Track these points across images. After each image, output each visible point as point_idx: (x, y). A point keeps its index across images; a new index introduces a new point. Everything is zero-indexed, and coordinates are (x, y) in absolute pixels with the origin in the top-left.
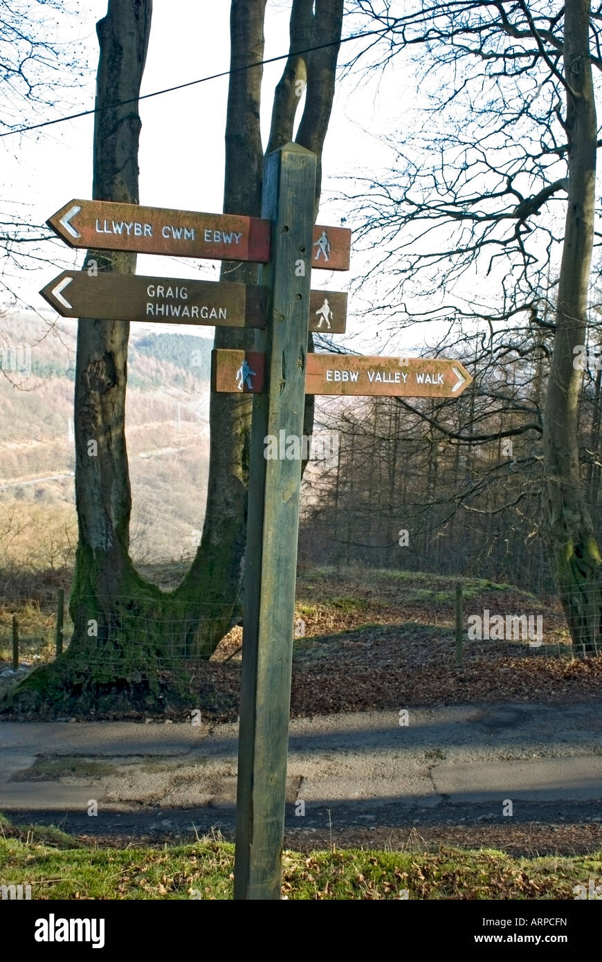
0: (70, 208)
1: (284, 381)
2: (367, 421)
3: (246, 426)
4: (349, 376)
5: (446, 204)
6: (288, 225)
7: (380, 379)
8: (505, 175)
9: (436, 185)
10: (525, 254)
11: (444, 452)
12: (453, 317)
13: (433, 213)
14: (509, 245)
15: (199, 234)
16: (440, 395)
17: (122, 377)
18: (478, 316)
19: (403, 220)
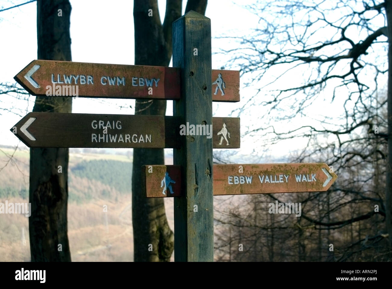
0: (32, 67)
1: (197, 186)
2: (250, 216)
3: (160, 225)
4: (245, 180)
5: (298, 52)
6: (193, 71)
7: (268, 181)
8: (339, 28)
9: (289, 39)
10: (359, 84)
11: (311, 236)
12: (310, 133)
13: (289, 59)
14: (346, 78)
15: (128, 81)
16: (314, 190)
17: (64, 194)
18: (328, 131)
19: (267, 65)
